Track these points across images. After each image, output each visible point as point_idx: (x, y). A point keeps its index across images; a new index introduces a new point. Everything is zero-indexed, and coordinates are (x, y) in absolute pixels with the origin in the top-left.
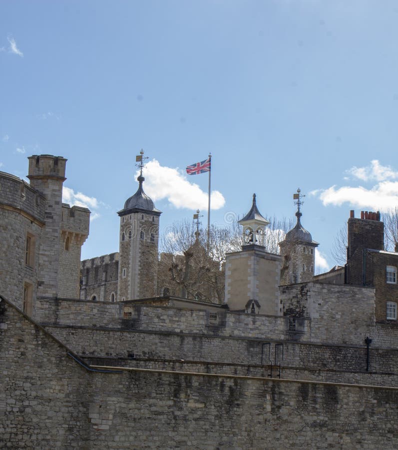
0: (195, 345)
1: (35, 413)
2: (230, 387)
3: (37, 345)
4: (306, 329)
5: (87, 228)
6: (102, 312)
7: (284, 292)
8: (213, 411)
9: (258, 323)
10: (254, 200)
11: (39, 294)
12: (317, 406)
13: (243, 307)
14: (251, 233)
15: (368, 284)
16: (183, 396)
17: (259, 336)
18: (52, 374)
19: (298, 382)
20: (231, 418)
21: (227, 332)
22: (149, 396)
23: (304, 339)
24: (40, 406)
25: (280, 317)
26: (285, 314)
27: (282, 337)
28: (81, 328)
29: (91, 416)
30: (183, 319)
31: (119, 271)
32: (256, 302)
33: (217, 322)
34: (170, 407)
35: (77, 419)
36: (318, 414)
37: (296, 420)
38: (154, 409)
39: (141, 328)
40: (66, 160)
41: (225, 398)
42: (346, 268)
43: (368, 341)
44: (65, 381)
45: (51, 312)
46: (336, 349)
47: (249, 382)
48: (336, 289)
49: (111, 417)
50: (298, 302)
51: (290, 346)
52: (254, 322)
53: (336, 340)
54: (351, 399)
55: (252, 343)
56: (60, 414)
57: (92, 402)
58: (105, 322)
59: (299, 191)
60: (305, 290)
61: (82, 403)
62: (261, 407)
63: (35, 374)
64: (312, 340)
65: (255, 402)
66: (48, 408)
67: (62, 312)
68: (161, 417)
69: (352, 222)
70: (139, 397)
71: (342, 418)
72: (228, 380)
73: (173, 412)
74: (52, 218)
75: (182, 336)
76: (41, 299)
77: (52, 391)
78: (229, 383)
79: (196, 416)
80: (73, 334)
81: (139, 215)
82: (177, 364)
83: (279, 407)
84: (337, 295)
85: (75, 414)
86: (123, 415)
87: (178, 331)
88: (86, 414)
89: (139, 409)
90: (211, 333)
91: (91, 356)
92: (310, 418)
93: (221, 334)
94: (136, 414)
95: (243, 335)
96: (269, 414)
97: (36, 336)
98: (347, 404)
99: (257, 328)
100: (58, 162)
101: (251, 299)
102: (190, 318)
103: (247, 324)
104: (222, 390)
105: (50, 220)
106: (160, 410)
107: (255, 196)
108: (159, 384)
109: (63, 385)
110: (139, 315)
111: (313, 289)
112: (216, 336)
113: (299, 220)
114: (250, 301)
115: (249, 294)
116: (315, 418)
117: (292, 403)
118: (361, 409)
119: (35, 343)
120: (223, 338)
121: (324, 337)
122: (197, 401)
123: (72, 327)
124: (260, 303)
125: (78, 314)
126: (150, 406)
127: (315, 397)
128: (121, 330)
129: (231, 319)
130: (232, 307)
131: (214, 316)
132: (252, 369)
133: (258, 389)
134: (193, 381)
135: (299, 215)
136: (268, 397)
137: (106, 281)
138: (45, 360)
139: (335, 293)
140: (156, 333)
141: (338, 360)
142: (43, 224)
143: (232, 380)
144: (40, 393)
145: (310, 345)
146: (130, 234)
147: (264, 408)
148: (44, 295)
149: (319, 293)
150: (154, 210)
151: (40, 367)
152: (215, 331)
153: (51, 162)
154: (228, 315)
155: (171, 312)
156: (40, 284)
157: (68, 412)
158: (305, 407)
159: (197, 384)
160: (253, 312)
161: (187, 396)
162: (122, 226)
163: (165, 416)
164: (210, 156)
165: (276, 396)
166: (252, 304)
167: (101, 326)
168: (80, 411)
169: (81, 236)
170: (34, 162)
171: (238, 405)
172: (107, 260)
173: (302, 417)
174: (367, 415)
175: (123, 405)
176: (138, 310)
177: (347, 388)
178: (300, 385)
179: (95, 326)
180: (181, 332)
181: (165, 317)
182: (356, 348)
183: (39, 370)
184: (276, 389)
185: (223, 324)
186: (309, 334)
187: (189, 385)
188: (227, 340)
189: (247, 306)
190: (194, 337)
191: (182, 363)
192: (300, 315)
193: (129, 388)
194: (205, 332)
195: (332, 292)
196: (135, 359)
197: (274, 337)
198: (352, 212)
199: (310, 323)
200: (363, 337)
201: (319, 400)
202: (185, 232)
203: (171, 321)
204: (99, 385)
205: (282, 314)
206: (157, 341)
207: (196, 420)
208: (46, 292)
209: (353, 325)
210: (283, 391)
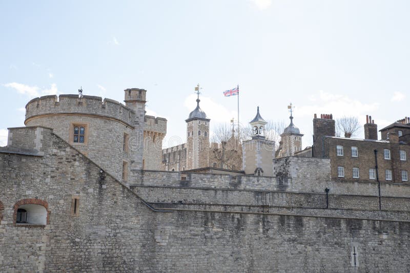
0: (223, 195)
1: (123, 237)
2: (238, 219)
3: (123, 197)
4: (289, 184)
5: (165, 130)
6: (169, 177)
7: (276, 163)
8: (228, 233)
9: (260, 181)
10: (258, 110)
11: (132, 168)
12: (291, 229)
13: (253, 172)
14: (256, 129)
15: (325, 156)
16: (209, 224)
17: (262, 189)
18: (133, 214)
19: (279, 215)
20: (238, 237)
21: (242, 187)
22: (190, 225)
23: (288, 190)
24: (126, 233)
25: (274, 177)
26: (277, 176)
27: (275, 189)
28: (157, 187)
29: (156, 237)
30: (216, 180)
31: (187, 154)
32: (261, 169)
33: (236, 181)
34: (202, 231)
35: (147, 240)
36: (291, 234)
37: (278, 237)
38: (192, 232)
39: (192, 186)
40: (146, 91)
41: (235, 225)
42: (313, 147)
43: (327, 190)
44: (140, 218)
45: (139, 178)
46: (308, 195)
47: (249, 215)
48: (307, 160)
49: (167, 237)
50: (284, 168)
51: (280, 194)
52: (258, 181)
53: (308, 190)
54: (311, 224)
55: (258, 193)
56: (138, 237)
57: (156, 229)
58: (171, 183)
59: (291, 104)
60: (288, 161)
61: (150, 230)
62: (257, 230)
63: (122, 214)
64: (293, 190)
65: (253, 227)
66: (131, 234)
67: (145, 178)
68: (197, 237)
69: (316, 121)
70: (184, 226)
71: (306, 236)
72: (237, 214)
73: (204, 234)
74: (138, 124)
75: (215, 190)
76: (133, 171)
77: (132, 223)
78: (237, 216)
79: (218, 236)
80: (152, 190)
81: (198, 121)
82: (207, 206)
83: (268, 230)
84: (307, 163)
85: (146, 237)
86: (175, 237)
87: (213, 187)
88: (153, 237)
89: (184, 233)
90: (233, 188)
91: (163, 203)
92: (287, 237)
93: (238, 188)
94: (182, 235)
95: (252, 188)
96: (261, 234)
97: (123, 192)
98: (309, 227)
99: (260, 184)
100: (141, 92)
101: (258, 167)
102: (220, 179)
103: (254, 182)
104: (233, 221)
105: (138, 125)
106: (196, 233)
107: (258, 108)
108: (196, 218)
109: (139, 220)
110: (190, 178)
111: (293, 160)
112: (235, 190)
113: (291, 121)
114: (257, 169)
115: (256, 165)
116: (289, 236)
117: (275, 227)
118: (318, 230)
119: (122, 195)
120: (240, 191)
121: (301, 188)
122: (219, 227)
123: (151, 187)
124: (263, 170)
125: (154, 179)
126: (191, 231)
127: (289, 223)
128: (180, 188)
129: (244, 179)
130: (247, 173)
131: (234, 178)
132: (252, 208)
133: (254, 219)
134: (216, 216)
135: (291, 118)
136: (261, 224)
137: (180, 160)
138: (128, 205)
139: (306, 162)
140: (200, 189)
141: (309, 202)
142: (133, 128)
143: (239, 215)
144: (126, 225)
145: (292, 193)
146: (193, 133)
147: (258, 231)
148: (135, 169)
149: (296, 163)
150: (206, 118)
151: (125, 210)
152: (235, 186)
153: (138, 92)
154: (243, 177)
155: (209, 176)
156: (133, 162)
157: (143, 236)
158: (283, 230)
159: (218, 217)
160: (259, 175)
161: (213, 225)
162: (188, 128)
163: (200, 237)
164: (238, 86)
165: (265, 223)
166: (259, 171)
167: (168, 186)
168: (149, 235)
169: (162, 135)
170: (128, 92)
171: (243, 229)
172: (180, 148)
173: (281, 236)
174: (322, 234)
175: (174, 231)
176: (190, 176)
177: (308, 218)
178: (280, 216)
179: (164, 185)
180: (215, 187)
181: (206, 179)
182: (320, 194)
183: (125, 211)
184: (265, 219)
185: (240, 182)
186: (291, 187)
187: (213, 218)
188: (242, 192)
189: (256, 172)
190: (223, 190)
191: (211, 205)
192: (285, 176)
193: (178, 221)
194: (229, 187)
195: (304, 162)
196: (182, 204)
197: (271, 189)
198: (315, 115)
199: (292, 180)
200: (324, 188)
201: (292, 225)
202: (222, 130)
203: (209, 181)
204: (160, 219)
205: (275, 176)
206: (201, 193)
207: (218, 238)
208: (135, 167)
209: (318, 181)
210: (270, 220)
